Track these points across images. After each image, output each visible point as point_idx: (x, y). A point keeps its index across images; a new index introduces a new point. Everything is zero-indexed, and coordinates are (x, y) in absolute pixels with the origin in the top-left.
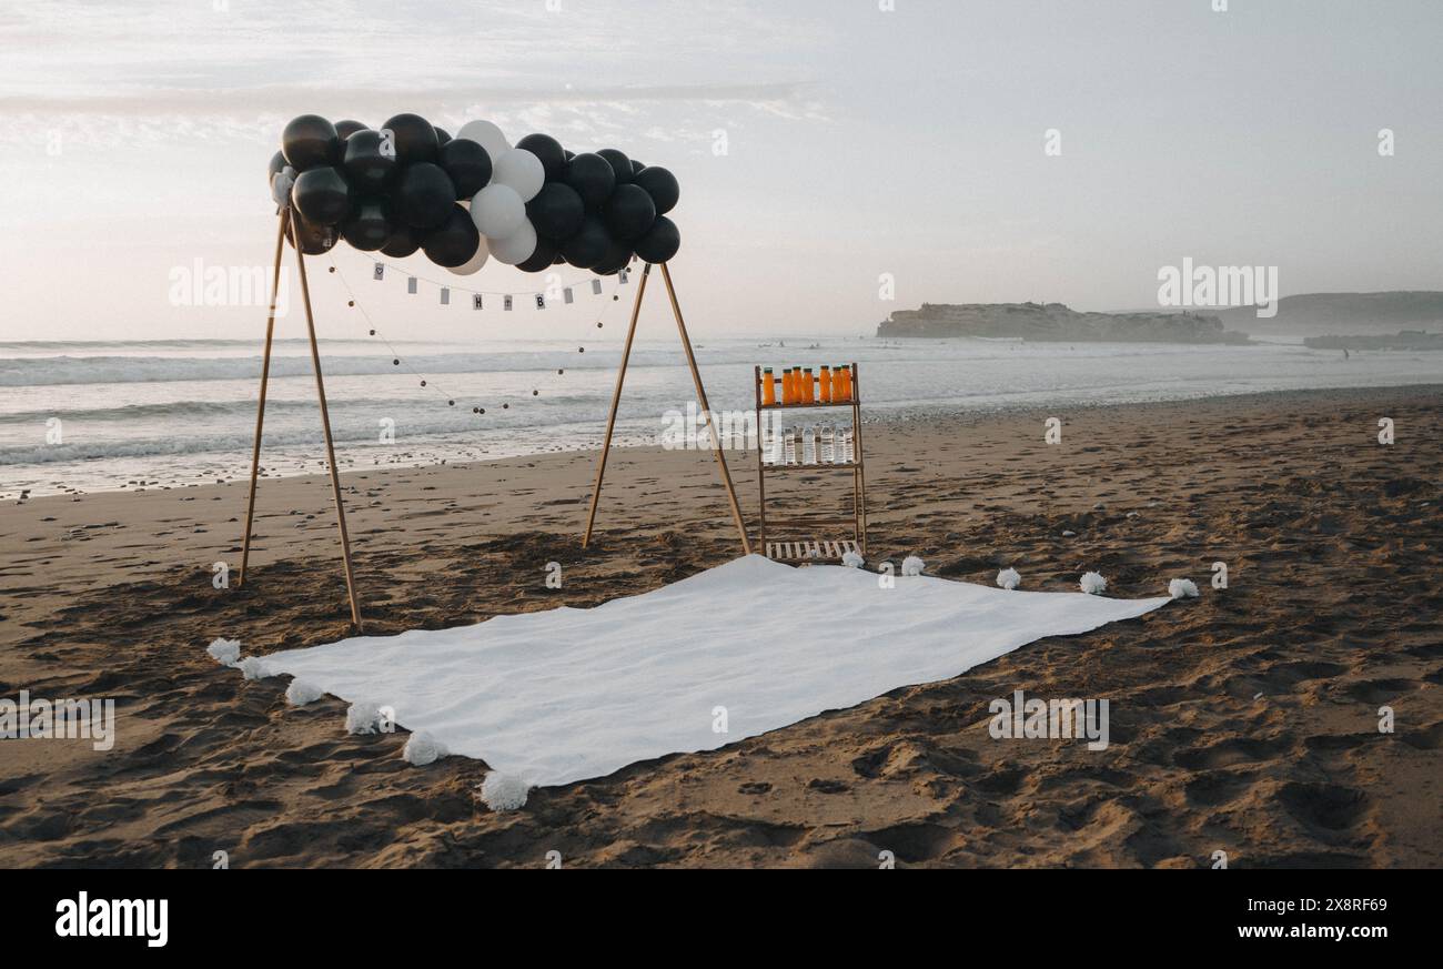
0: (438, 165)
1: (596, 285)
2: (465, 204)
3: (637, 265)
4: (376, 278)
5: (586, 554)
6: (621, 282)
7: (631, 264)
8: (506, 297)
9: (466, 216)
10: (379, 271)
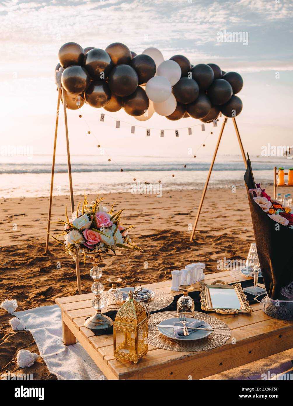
0: (131, 66)
1: (203, 126)
2: (143, 87)
3: (221, 117)
4: (101, 121)
5: (191, 244)
6: (214, 126)
7: (219, 118)
8: (161, 131)
9: (144, 93)
10: (103, 117)
